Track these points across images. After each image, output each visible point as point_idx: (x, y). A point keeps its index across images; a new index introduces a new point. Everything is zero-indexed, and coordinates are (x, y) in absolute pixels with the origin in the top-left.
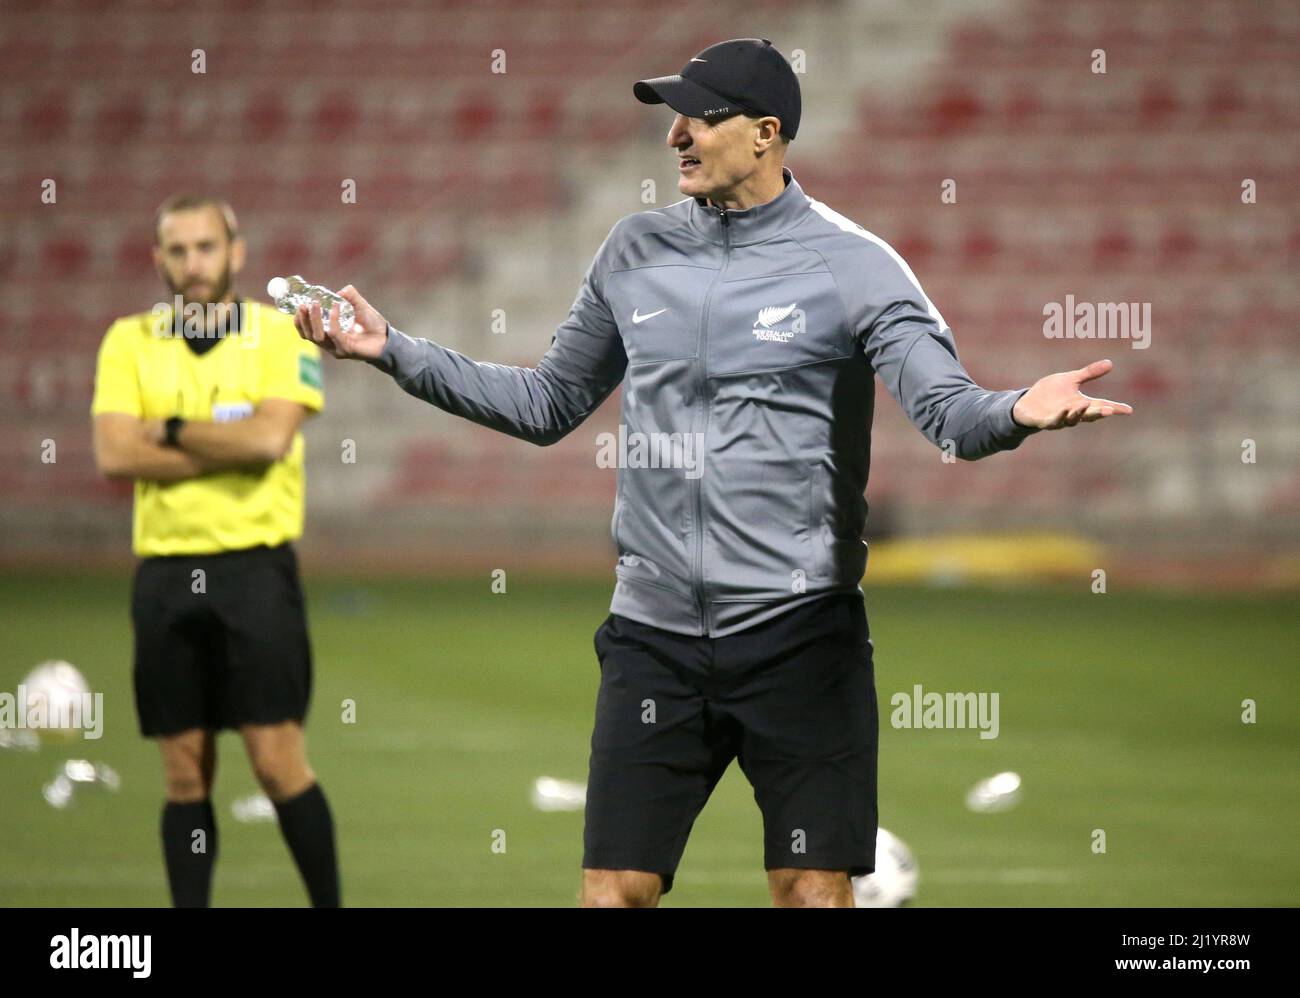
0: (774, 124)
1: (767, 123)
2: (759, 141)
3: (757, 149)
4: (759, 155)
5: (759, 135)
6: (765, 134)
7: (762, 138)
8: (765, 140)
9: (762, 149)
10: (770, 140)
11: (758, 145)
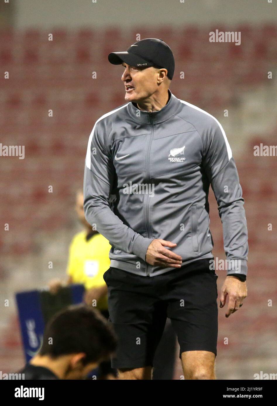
0: (165, 71)
1: (162, 71)
2: (159, 78)
3: (158, 82)
4: (159, 84)
5: (159, 76)
6: (161, 76)
7: (160, 77)
8: (161, 78)
9: (160, 82)
10: (163, 78)
11: (158, 80)
